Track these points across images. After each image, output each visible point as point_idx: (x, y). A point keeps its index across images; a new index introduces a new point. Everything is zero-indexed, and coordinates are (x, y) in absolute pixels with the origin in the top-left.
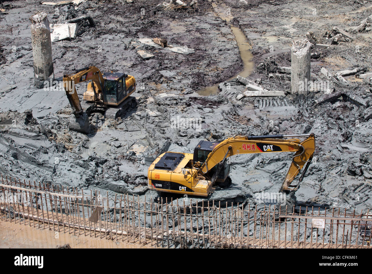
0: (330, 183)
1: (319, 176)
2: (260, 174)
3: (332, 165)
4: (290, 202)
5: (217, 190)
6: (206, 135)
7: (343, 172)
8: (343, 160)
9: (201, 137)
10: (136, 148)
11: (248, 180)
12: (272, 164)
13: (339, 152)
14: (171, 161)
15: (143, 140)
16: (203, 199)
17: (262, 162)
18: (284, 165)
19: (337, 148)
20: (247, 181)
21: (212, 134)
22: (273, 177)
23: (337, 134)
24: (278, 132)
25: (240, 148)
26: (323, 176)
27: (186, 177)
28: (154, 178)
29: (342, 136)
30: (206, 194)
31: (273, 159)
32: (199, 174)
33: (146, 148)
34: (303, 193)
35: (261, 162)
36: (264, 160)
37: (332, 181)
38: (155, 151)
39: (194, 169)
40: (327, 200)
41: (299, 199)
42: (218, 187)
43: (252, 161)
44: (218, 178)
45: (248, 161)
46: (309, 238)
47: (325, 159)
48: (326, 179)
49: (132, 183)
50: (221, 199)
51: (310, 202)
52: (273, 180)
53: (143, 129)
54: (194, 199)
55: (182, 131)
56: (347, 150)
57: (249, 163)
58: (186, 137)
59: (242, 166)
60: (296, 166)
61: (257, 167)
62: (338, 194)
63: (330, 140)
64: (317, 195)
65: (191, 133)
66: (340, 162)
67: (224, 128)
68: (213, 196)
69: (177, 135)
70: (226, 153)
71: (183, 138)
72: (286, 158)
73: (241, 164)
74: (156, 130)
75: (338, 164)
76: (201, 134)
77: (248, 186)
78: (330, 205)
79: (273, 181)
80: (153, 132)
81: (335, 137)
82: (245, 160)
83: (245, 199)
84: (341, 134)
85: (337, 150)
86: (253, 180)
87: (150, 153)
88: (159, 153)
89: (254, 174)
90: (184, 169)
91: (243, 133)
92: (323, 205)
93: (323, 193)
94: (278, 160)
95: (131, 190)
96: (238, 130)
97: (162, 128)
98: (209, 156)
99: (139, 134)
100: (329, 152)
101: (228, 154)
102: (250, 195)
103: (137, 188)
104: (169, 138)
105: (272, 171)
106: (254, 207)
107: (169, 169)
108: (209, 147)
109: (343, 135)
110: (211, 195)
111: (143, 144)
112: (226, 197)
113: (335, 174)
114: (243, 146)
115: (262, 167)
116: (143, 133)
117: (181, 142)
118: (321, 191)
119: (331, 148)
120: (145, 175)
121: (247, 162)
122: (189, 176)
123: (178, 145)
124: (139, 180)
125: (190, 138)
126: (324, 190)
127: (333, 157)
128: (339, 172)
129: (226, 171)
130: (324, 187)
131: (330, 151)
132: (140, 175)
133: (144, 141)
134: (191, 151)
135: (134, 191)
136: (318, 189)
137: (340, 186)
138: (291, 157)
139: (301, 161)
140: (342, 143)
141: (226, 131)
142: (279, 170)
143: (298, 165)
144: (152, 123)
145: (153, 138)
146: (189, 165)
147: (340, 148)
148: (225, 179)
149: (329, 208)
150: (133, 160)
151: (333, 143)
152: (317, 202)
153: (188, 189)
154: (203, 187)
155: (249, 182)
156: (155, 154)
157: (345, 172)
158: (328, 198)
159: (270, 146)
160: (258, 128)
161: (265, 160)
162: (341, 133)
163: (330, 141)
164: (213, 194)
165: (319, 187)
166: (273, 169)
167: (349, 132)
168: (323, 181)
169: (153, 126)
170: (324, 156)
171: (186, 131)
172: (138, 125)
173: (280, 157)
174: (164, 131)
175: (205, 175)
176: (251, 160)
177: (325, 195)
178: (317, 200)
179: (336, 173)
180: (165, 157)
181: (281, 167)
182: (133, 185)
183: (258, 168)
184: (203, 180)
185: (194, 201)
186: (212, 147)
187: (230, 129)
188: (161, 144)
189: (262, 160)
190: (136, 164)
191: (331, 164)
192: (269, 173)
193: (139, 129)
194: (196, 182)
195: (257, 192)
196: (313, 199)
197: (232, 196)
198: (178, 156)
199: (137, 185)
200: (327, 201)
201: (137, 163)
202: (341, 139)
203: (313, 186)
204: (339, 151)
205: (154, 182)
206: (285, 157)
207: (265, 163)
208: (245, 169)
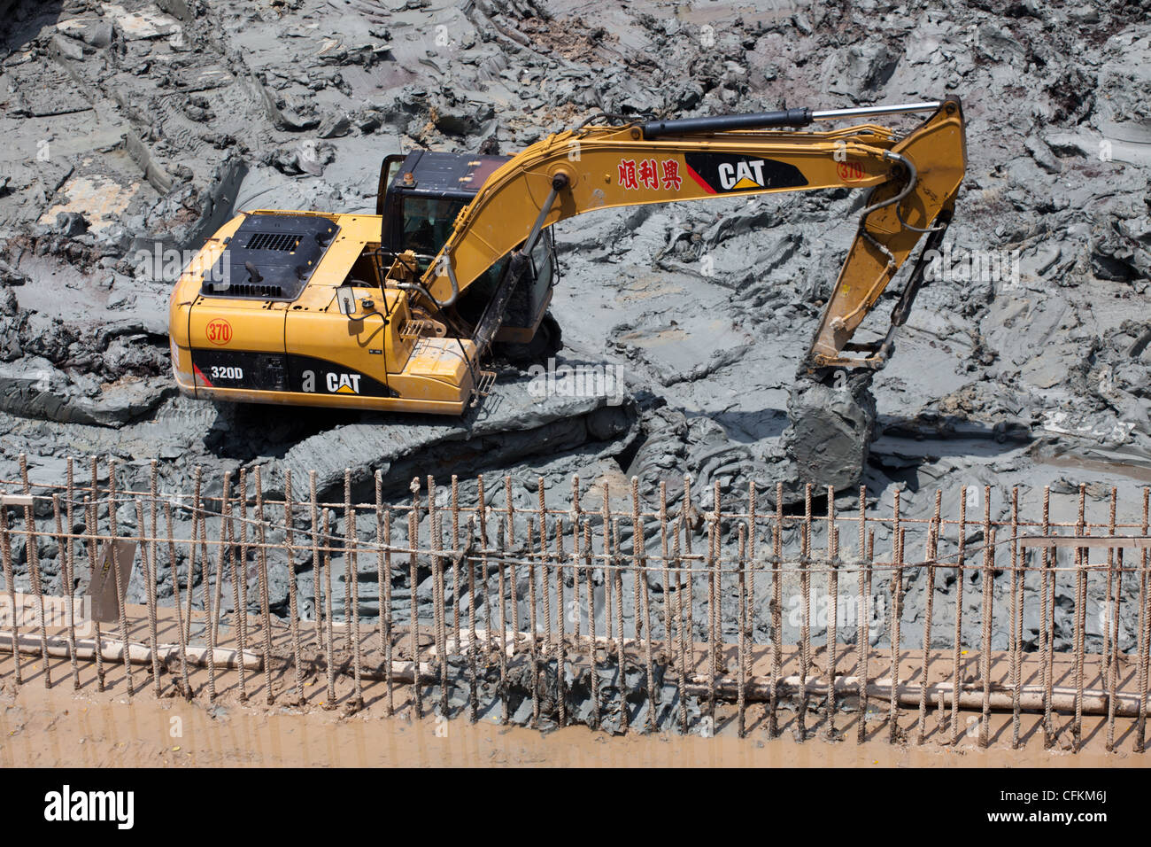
0: (1019, 320)
1: (965, 291)
2: (684, 293)
3: (1018, 237)
4: (851, 423)
5: (503, 379)
6: (409, 119)
7: (1070, 268)
8: (1065, 208)
9: (384, 128)
10: (82, 196)
11: (630, 323)
12: (733, 244)
13: (1042, 172)
14: (278, 254)
15: (113, 154)
16: (443, 429)
17: (686, 237)
18: (790, 245)
19: (1031, 153)
20: (626, 328)
21: (437, 111)
22: (748, 304)
23: (1022, 88)
24: (744, 91)
25: (608, 181)
26: (983, 291)
27: (355, 327)
28: (202, 338)
29: (1046, 96)
30: (457, 405)
31: (736, 219)
32: (418, 311)
33: (128, 195)
34: (898, 375)
35: (681, 238)
36: (693, 226)
37: (1026, 309)
38: (175, 206)
39: (393, 287)
40: (1013, 400)
41: (887, 405)
42: (508, 368)
43: (638, 230)
44: (504, 322)
45: (618, 235)
46: (952, 588)
47: (980, 207)
48: (998, 302)
49: (87, 368)
50: (525, 421)
51: (936, 419)
52: (749, 318)
53: (105, 103)
54: (400, 427)
55: (291, 104)
56: (1077, 160)
57: (627, 242)
58: (314, 132)
59: (595, 261)
60: (875, 251)
61: (664, 262)
62: (1063, 373)
63: (990, 115)
64: (965, 381)
65: (333, 109)
66: (1051, 220)
67: (488, 83)
68: (488, 413)
69: (270, 125)
70: (544, 204)
71: (296, 135)
72: (798, 211)
73: (589, 247)
74: (165, 104)
75: (1043, 229)
76: (381, 116)
77: (635, 355)
78: (1034, 424)
79: (748, 326)
80: (153, 114)
81: (1014, 103)
82: (606, 230)
83: (636, 415)
84: (1041, 87)
85: (1030, 160)
86: (657, 322)
87: (152, 218)
88: (198, 215)
89: (653, 293)
90: (346, 292)
91: (578, 99)
92: (1002, 428)
93: (990, 371)
94: (761, 221)
95: (86, 401)
96: (553, 86)
97: (194, 95)
98: (459, 221)
99: (87, 128)
100: (993, 175)
101: (550, 211)
102: (651, 395)
103: (114, 387)
104: (233, 142)
105: (740, 278)
106: (681, 454)
107: (274, 293)
108: (454, 183)
109: (1053, 91)
110: (479, 406)
111: (114, 175)
112: (547, 412)
113: (1035, 276)
114: (623, 170)
115: (688, 261)
116: (104, 123)
117: (292, 159)
118: (982, 363)
119: (1000, 156)
120: (146, 325)
121: (616, 240)
122: (374, 321)
123: (282, 171)
124: (123, 351)
125: (332, 136)
126: (995, 356)
127: (1017, 195)
128: (1055, 269)
129: (538, 289)
130: (993, 344)
131: (998, 169)
132: (125, 326)
133: (118, 162)
134: (346, 197)
135: (102, 406)
136: (967, 352)
137: (1066, 333)
138: (818, 204)
139: (897, 228)
140: (1050, 128)
141: (500, 96)
142: (768, 272)
143: (884, 249)
144: (141, 73)
145: (161, 143)
146: (364, 272)
147: (1042, 154)
148: (535, 327)
149: (1030, 440)
150: (79, 255)
151: (1007, 131)
152: (970, 417)
153: (370, 385)
154: (441, 371)
155: (639, 331)
156: (178, 219)
157: (1079, 265)
158: (1017, 393)
159: (752, 164)
160: (646, 76)
161: (700, 227)
162: (1044, 82)
163: (992, 121)
164: (488, 401)
165: (969, 341)
166: (741, 266)
167: (1078, 72)
168: (981, 312)
169: (148, 85)
170: (974, 195)
171: (307, 102)
172: (74, 84)
173: (770, 209)
174: (205, 105)
175: (445, 314)
176: (633, 228)
177: (1001, 381)
178: (968, 405)
179: (1041, 273)
180: (248, 238)
181: (779, 256)
182: (92, 374)
183: (671, 263)
184: (434, 336)
185: (403, 440)
186: (467, 179)
187: (516, 86)
188: (205, 168)
189: (689, 226)
190: (97, 275)
191: (1014, 232)
192: (725, 284)
193: (84, 103)
194: (405, 348)
195: (684, 380)
196: (950, 401)
197: (574, 405)
198: (309, 231)
199: (114, 376)
200: (1017, 408)
201: (101, 267)
202: (1047, 109)
203: (942, 340)
204: (1040, 164)
205: (203, 358)
206: (791, 205)
207: (702, 241)
208: (608, 271)
